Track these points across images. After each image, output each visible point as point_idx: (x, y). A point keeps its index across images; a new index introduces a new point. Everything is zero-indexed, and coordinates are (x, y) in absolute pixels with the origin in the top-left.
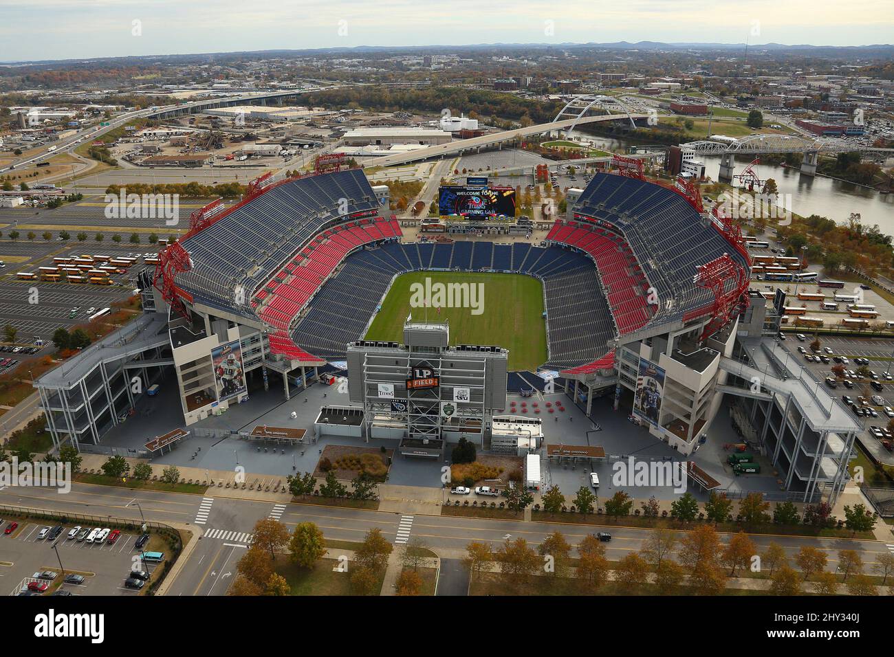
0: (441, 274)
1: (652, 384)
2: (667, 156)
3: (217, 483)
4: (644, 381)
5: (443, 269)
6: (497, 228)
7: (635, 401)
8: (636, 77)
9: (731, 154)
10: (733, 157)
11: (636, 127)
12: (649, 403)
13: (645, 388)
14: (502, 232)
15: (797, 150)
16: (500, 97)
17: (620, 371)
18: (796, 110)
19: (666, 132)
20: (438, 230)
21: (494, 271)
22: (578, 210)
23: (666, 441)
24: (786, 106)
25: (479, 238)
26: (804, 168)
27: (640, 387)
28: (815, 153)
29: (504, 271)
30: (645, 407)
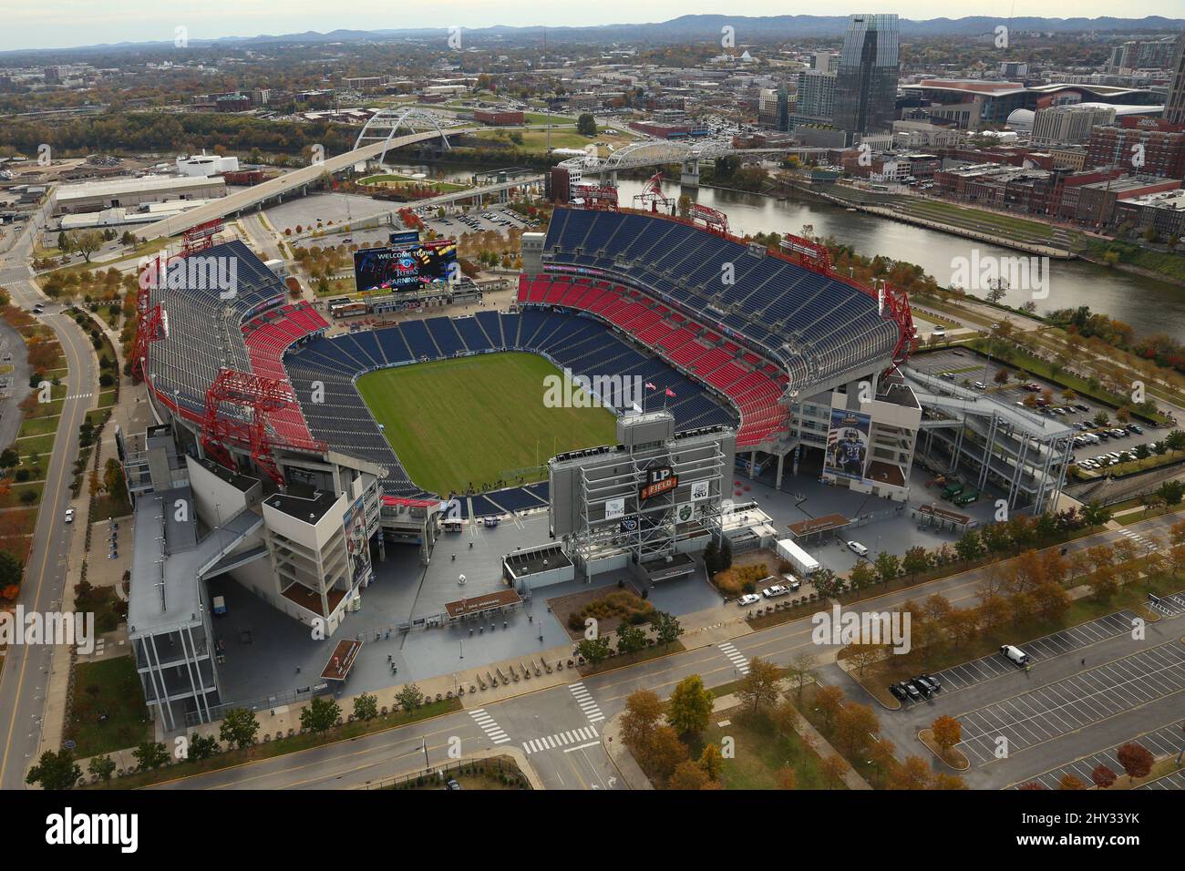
0: (402, 370)
1: (851, 435)
2: (547, 180)
3: (467, 689)
4: (840, 434)
5: (407, 362)
6: (437, 297)
7: (826, 459)
8: (399, 80)
9: (613, 170)
10: (615, 175)
11: (450, 148)
12: (847, 456)
13: (841, 442)
14: (444, 302)
15: (671, 160)
16: (233, 122)
17: (800, 428)
18: (620, 110)
19: (497, 151)
20: (357, 313)
21: (474, 353)
22: (550, 259)
23: (875, 494)
24: (606, 105)
25: (421, 315)
26: (685, 180)
27: (832, 442)
28: (695, 160)
29: (486, 351)
30: (841, 462)
